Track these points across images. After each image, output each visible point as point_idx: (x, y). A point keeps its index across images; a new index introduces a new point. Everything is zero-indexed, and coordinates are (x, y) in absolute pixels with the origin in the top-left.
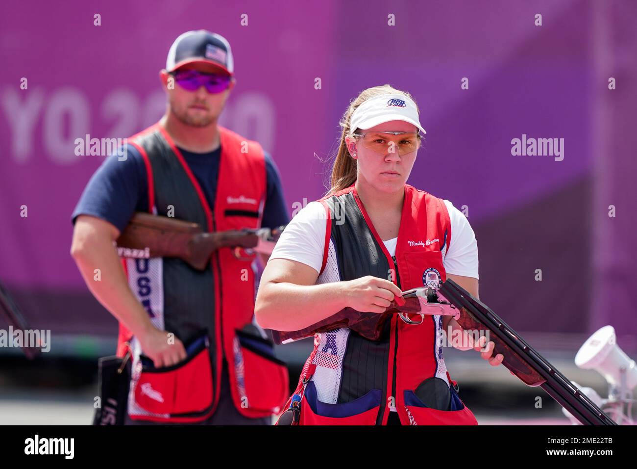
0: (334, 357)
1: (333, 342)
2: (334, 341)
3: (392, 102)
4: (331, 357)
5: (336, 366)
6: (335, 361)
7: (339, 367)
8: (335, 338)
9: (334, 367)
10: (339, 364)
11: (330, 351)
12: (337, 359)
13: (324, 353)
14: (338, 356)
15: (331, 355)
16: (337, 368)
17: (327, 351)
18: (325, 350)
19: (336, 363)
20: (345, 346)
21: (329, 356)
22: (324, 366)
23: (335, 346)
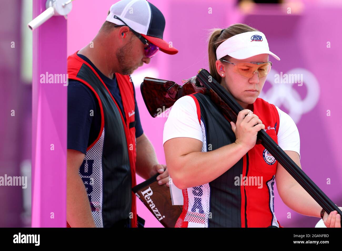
0: (202, 215)
1: (199, 204)
2: (201, 203)
3: (254, 37)
4: (200, 215)
5: (203, 221)
6: (203, 218)
7: (206, 222)
8: (201, 201)
9: (202, 222)
10: (206, 219)
11: (197, 210)
12: (204, 217)
13: (193, 213)
14: (205, 214)
15: (199, 214)
16: (204, 223)
17: (195, 211)
18: (193, 210)
19: (204, 219)
20: (209, 207)
21: (198, 214)
22: (194, 222)
23: (201, 207)
